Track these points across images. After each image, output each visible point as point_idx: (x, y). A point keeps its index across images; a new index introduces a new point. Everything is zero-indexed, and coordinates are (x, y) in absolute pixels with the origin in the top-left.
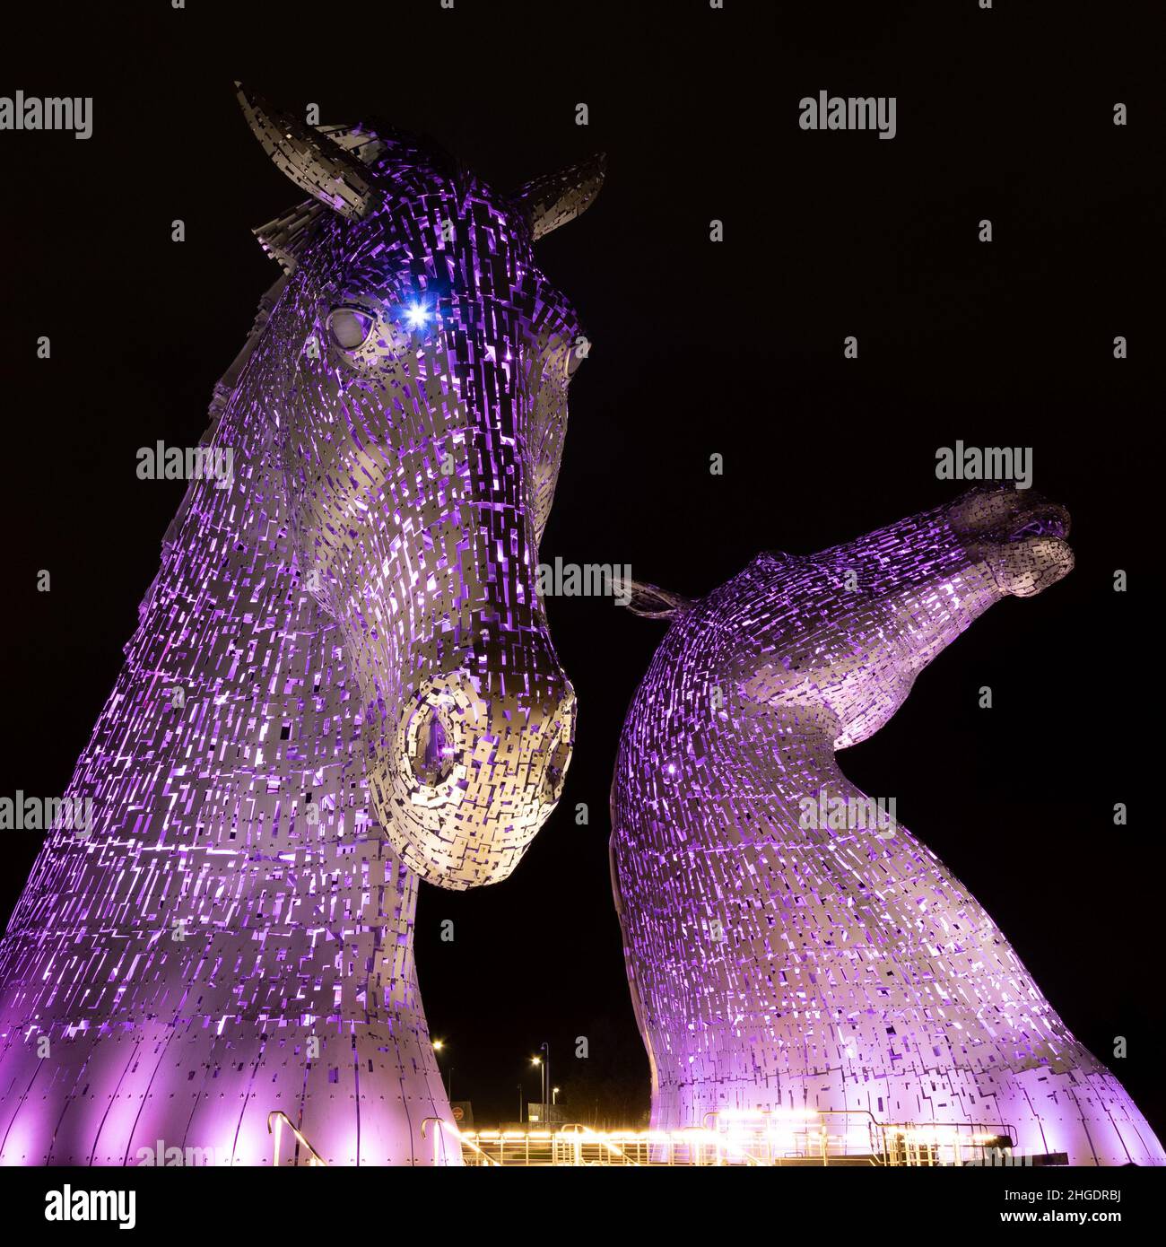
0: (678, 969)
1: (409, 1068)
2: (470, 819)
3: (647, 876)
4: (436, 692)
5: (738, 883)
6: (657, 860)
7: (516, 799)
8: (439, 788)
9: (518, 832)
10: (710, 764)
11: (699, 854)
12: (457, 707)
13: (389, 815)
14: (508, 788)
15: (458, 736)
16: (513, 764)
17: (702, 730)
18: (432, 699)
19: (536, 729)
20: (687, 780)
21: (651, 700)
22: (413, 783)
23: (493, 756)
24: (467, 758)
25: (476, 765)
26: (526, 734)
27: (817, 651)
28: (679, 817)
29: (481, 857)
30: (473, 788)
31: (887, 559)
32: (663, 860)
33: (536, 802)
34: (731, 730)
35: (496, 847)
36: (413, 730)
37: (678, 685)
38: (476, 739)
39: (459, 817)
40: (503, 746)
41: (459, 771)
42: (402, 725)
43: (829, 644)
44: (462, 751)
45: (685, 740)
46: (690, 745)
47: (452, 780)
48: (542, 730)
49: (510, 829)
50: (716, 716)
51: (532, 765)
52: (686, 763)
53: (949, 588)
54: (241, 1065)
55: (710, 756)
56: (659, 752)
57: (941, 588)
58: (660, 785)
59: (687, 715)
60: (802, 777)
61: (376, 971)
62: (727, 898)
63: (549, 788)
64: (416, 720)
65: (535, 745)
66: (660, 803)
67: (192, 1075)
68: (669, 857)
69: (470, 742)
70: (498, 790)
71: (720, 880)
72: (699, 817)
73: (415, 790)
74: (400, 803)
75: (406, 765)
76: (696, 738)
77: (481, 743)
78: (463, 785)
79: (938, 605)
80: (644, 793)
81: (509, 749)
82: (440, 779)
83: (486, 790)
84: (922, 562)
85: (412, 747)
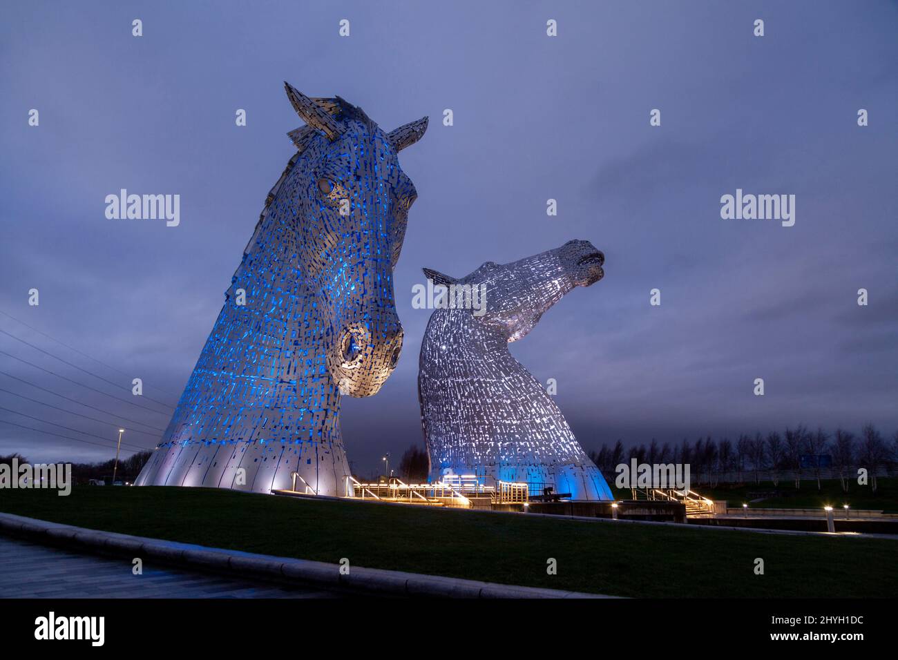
0: (441, 425)
1: (336, 459)
2: (363, 373)
3: (432, 389)
4: (353, 328)
5: (466, 394)
6: (436, 382)
7: (380, 367)
8: (352, 362)
9: (381, 379)
10: (459, 346)
11: (452, 381)
12: (360, 334)
13: (333, 370)
14: (377, 363)
15: (360, 344)
16: (379, 355)
17: (457, 333)
18: (351, 331)
19: (389, 343)
20: (450, 352)
21: (438, 320)
22: (343, 360)
23: (373, 351)
24: (363, 352)
25: (366, 355)
26: (385, 344)
27: (504, 304)
28: (445, 366)
29: (366, 387)
30: (364, 363)
31: (534, 269)
32: (438, 383)
33: (387, 368)
34: (468, 333)
35: (372, 384)
36: (344, 341)
37: (449, 314)
38: (367, 345)
39: (359, 373)
40: (376, 348)
41: (360, 357)
42: (340, 339)
43: (509, 302)
44: (361, 350)
45: (450, 337)
46: (452, 339)
47: (357, 360)
48: (391, 343)
49: (378, 377)
50: (463, 328)
51: (386, 356)
52: (450, 346)
53: (556, 282)
54: (266, 459)
55: (459, 343)
56: (439, 341)
57: (553, 282)
58: (439, 353)
59: (451, 326)
60: (494, 353)
61: (325, 425)
62: (462, 399)
63: (392, 363)
64: (345, 338)
65: (388, 348)
66: (439, 361)
67: (256, 460)
68: (441, 382)
69: (365, 347)
70: (374, 364)
71: (460, 392)
72: (453, 367)
73: (344, 362)
74: (338, 366)
75: (341, 353)
76: (454, 336)
77: (368, 347)
78: (361, 361)
79: (551, 289)
80: (432, 357)
81: (379, 350)
82: (353, 359)
83: (369, 364)
84: (547, 271)
85: (343, 347)
